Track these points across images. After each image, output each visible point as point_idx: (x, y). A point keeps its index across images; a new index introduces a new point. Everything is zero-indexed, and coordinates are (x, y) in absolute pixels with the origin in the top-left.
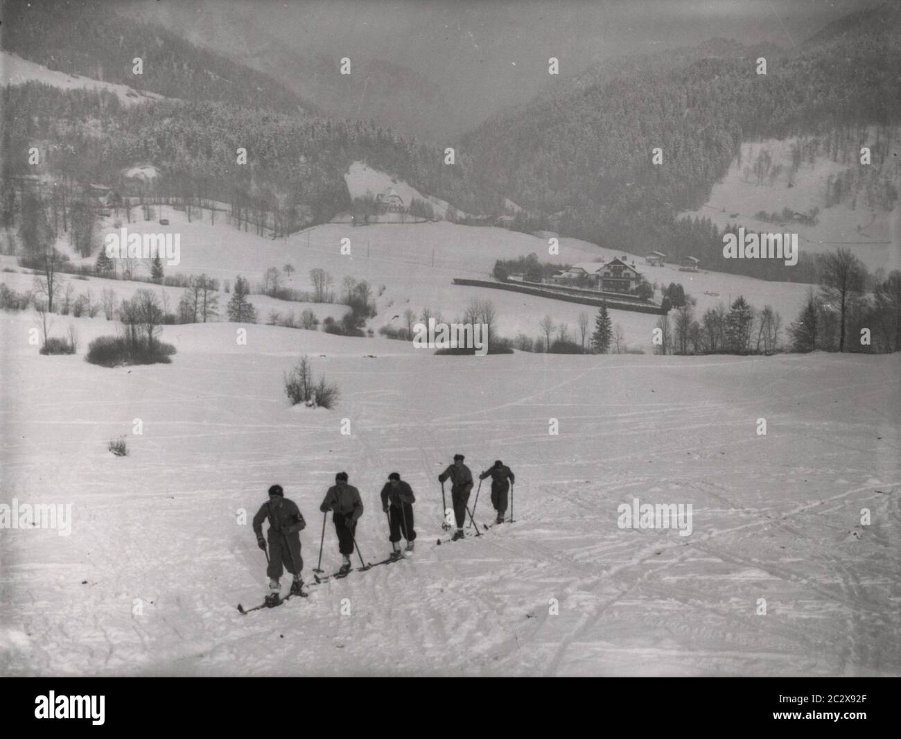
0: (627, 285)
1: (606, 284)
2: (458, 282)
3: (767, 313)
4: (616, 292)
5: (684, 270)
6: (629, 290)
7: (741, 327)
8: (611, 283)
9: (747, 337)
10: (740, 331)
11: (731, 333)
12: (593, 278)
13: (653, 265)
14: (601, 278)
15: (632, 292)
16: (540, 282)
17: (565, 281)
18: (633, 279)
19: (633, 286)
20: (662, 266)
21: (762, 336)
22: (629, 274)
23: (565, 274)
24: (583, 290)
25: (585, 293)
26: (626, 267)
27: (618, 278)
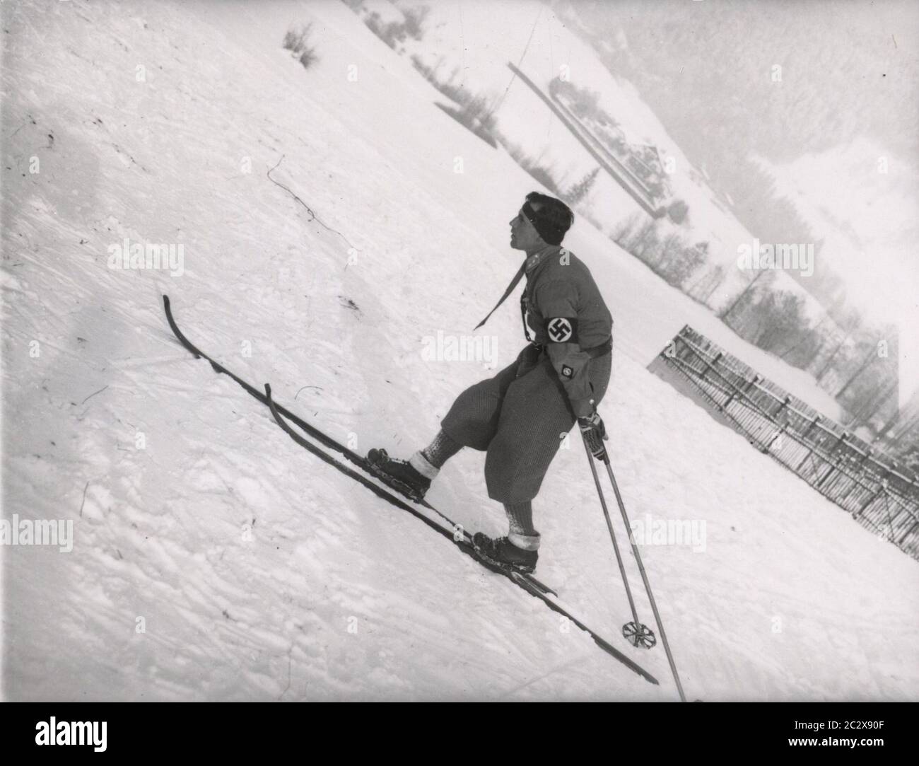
0: (648, 174)
1: (632, 161)
2: (511, 66)
3: (719, 269)
4: (636, 173)
5: (715, 203)
6: (647, 180)
7: (691, 264)
8: (637, 163)
9: (689, 276)
10: (687, 267)
11: (680, 263)
12: (625, 147)
13: (692, 179)
14: (632, 153)
15: (648, 184)
16: (580, 118)
17: (601, 134)
18: (656, 173)
19: (653, 179)
20: (699, 185)
21: (701, 284)
22: (656, 167)
23: (607, 128)
24: (610, 151)
25: (608, 155)
26: (658, 159)
27: (645, 163)
